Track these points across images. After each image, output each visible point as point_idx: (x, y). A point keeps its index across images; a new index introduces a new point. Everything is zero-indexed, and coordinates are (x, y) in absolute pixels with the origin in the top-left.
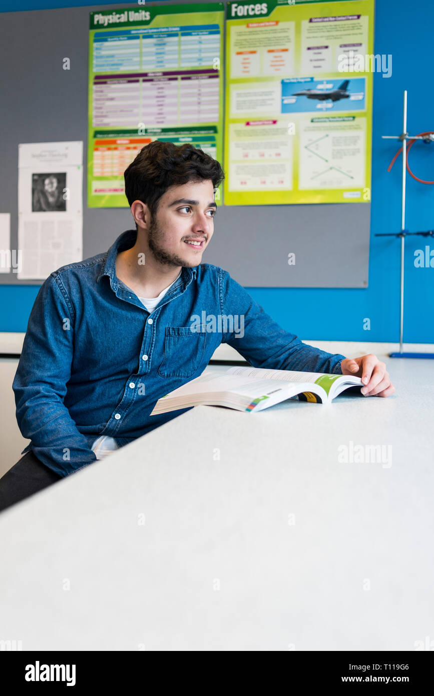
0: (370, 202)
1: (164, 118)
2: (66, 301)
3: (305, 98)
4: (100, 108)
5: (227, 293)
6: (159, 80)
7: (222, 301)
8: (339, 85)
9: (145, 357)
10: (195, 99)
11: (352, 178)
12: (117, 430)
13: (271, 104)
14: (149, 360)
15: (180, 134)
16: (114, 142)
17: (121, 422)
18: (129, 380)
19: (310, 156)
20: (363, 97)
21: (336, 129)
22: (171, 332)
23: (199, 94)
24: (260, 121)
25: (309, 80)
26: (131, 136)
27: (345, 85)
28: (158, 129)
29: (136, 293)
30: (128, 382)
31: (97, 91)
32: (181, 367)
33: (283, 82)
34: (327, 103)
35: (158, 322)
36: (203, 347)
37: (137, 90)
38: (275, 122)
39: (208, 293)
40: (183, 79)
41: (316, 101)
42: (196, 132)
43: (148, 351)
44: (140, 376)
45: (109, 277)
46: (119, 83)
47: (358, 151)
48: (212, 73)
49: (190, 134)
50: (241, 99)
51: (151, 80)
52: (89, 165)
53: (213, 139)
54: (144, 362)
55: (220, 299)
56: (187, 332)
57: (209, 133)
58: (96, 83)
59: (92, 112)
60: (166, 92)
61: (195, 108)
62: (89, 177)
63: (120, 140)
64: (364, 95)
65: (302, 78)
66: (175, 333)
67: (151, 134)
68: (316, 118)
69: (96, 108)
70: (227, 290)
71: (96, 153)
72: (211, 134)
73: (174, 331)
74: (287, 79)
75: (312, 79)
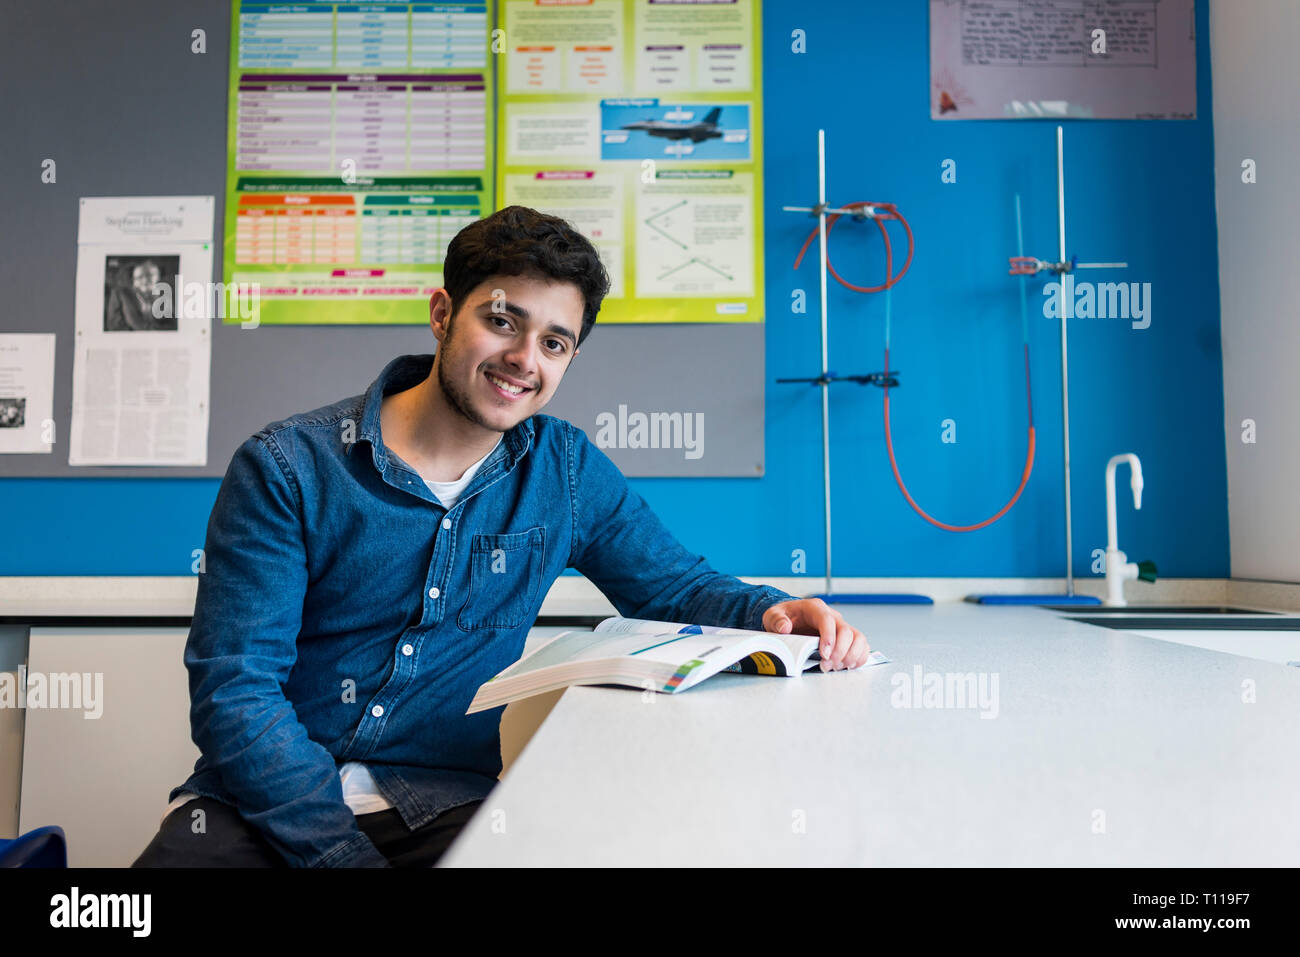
0: (763, 321)
1: (380, 159)
2: (287, 479)
3: (643, 134)
4: (252, 135)
5: (582, 467)
6: (371, 89)
7: (573, 483)
8: (704, 114)
9: (434, 593)
10: (440, 127)
11: (731, 278)
12: (377, 740)
13: (582, 143)
14: (440, 598)
15: (409, 190)
16: (280, 200)
17: (384, 724)
18: (401, 641)
19: (655, 238)
20: (747, 137)
21: (697, 191)
22: (482, 543)
23: (448, 119)
24: (563, 172)
25: (651, 103)
26: (312, 190)
27: (714, 115)
28: (368, 178)
29: (419, 472)
30: (399, 644)
31: (244, 104)
32: (498, 609)
33: (603, 105)
34: (683, 145)
35: (461, 524)
36: (539, 571)
37: (327, 104)
38: (590, 175)
39: (546, 469)
40: (416, 89)
41: (664, 141)
42: (442, 187)
43: (440, 581)
44: (424, 630)
45: (369, 443)
46: (291, 90)
47: (740, 231)
48: (473, 82)
49: (431, 190)
50: (527, 131)
51: (355, 89)
52: (228, 241)
53: (474, 201)
54: (431, 601)
55: (570, 480)
56: (513, 542)
57: (466, 190)
58: (242, 89)
59: (235, 142)
60: (383, 112)
61: (441, 143)
62: (227, 264)
63: (292, 196)
64: (748, 134)
65: (637, 100)
66: (490, 546)
67: (354, 188)
68: (664, 172)
69: (243, 135)
70: (582, 462)
71: (242, 220)
72: (470, 191)
73: (489, 541)
74: (611, 100)
75: (656, 101)
